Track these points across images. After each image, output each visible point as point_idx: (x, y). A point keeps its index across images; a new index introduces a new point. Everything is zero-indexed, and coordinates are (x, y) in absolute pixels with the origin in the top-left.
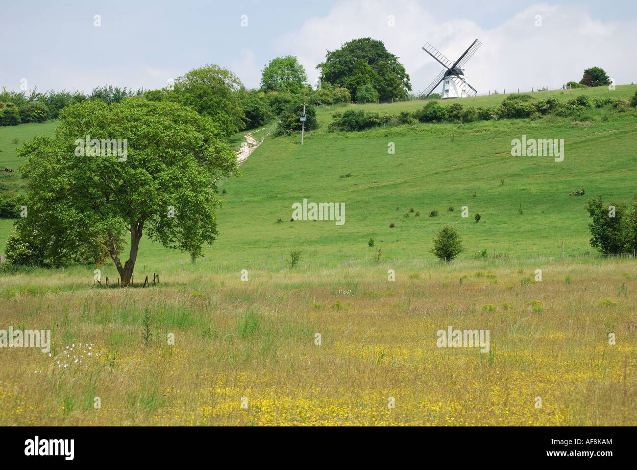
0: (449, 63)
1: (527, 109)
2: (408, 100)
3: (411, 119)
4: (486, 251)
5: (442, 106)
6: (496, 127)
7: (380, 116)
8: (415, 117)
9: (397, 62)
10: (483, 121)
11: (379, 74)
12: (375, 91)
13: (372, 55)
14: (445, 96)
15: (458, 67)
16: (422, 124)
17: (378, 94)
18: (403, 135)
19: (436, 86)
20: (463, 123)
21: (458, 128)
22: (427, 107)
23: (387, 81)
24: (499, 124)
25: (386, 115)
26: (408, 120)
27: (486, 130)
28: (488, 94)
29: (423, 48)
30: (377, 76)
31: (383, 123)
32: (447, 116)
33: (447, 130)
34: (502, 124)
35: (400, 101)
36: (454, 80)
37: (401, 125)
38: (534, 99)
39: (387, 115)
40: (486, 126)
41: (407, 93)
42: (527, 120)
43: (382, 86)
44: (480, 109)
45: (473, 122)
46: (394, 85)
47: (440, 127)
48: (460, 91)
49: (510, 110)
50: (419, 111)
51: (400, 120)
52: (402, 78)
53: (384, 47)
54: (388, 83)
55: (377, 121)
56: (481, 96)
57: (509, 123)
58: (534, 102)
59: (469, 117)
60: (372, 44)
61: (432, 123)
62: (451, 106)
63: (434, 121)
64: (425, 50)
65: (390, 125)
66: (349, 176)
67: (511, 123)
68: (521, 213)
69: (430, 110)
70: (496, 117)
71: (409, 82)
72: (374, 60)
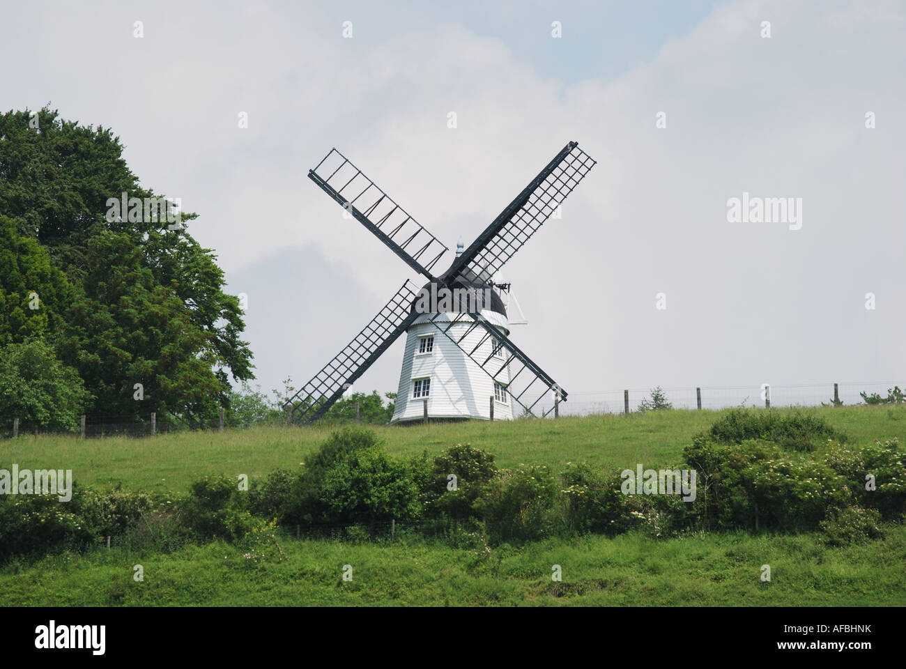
0: (435, 249)
1: (806, 488)
2: (232, 423)
3: (244, 516)
5: (394, 458)
6: (654, 570)
7: (87, 501)
8: (260, 505)
9: (182, 239)
10: (594, 539)
11: (91, 291)
12: (67, 377)
13: (61, 199)
14: (413, 410)
15: (477, 270)
16: (293, 544)
17: (82, 392)
19: (368, 363)
20: (494, 544)
21: (470, 567)
22: (322, 461)
23: (133, 328)
24: (667, 557)
25: (117, 495)
26: (228, 523)
27: (603, 585)
28: (617, 407)
29: (312, 175)
30: (81, 301)
31: (104, 533)
32: (416, 508)
33: (414, 578)
34: (683, 557)
35: (193, 427)
36: (456, 332)
37: (191, 547)
38: (843, 439)
39: (125, 494)
40: (607, 563)
41: (229, 386)
42: (805, 541)
43: (105, 353)
44: (579, 480)
45: (545, 543)
46: (166, 350)
47: (385, 562)
48: (483, 388)
49: (725, 491)
50: (281, 480)
51: (187, 521)
52: (207, 315)
53: (122, 163)
54: (137, 339)
55: (76, 522)
56: (583, 414)
57: (718, 553)
58: (846, 455)
59: (524, 515)
60: (61, 141)
61: (346, 538)
62: (438, 462)
63: (354, 530)
64: (324, 185)
65: (136, 546)
67: (730, 555)
69: (340, 473)
70: (656, 518)
71: (242, 337)
72: (70, 224)
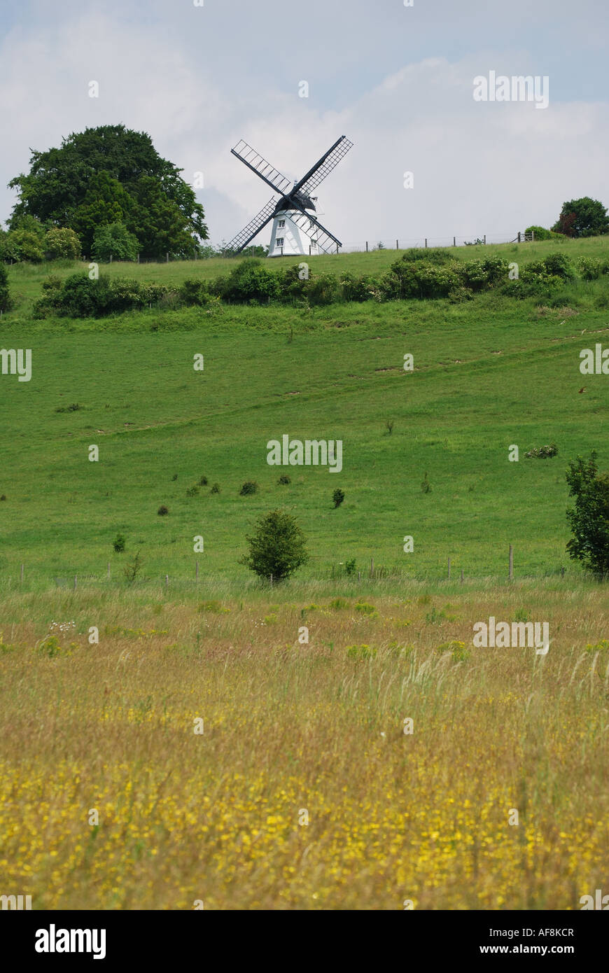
0: (285, 183)
1: (442, 280)
2: (200, 258)
3: (206, 295)
4: (353, 562)
5: (269, 271)
6: (379, 316)
7: (141, 289)
8: (213, 291)
9: (178, 179)
10: (353, 303)
11: (140, 202)
12: (131, 238)
13: (128, 163)
14: (277, 252)
15: (303, 192)
16: (227, 307)
17: (138, 244)
18: (188, 329)
19: (257, 232)
20: (311, 306)
21: (302, 316)
22: (239, 272)
23: (158, 217)
24: (384, 310)
25: (153, 286)
26: (200, 298)
27: (357, 322)
28: (363, 249)
29: (232, 151)
30: (136, 206)
31: (149, 302)
32: (278, 292)
33: (278, 321)
34: (391, 310)
35: (184, 259)
36: (295, 218)
37: (185, 308)
38: (457, 260)
39: (157, 286)
40: (359, 313)
41: (198, 243)
42: (442, 302)
43: (146, 228)
44: (347, 279)
45: (333, 306)
46: (172, 227)
47: (266, 314)
48: (306, 242)
49: (408, 282)
50: (221, 280)
51: (183, 296)
52: (189, 212)
53: (152, 147)
54: (159, 222)
55: (137, 297)
56: (349, 252)
57: (405, 308)
58: (459, 266)
59: (324, 294)
60: (127, 138)
61: (249, 304)
62: (288, 272)
63: (252, 301)
64: (237, 156)
65: (162, 308)
66: (75, 408)
67: (410, 309)
68: (427, 491)
69: (246, 277)
70: (379, 294)
71: (203, 221)
72: (131, 173)
